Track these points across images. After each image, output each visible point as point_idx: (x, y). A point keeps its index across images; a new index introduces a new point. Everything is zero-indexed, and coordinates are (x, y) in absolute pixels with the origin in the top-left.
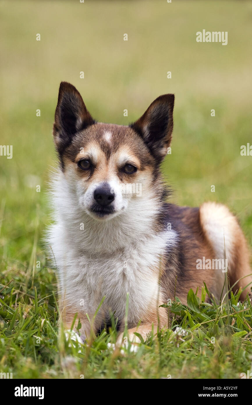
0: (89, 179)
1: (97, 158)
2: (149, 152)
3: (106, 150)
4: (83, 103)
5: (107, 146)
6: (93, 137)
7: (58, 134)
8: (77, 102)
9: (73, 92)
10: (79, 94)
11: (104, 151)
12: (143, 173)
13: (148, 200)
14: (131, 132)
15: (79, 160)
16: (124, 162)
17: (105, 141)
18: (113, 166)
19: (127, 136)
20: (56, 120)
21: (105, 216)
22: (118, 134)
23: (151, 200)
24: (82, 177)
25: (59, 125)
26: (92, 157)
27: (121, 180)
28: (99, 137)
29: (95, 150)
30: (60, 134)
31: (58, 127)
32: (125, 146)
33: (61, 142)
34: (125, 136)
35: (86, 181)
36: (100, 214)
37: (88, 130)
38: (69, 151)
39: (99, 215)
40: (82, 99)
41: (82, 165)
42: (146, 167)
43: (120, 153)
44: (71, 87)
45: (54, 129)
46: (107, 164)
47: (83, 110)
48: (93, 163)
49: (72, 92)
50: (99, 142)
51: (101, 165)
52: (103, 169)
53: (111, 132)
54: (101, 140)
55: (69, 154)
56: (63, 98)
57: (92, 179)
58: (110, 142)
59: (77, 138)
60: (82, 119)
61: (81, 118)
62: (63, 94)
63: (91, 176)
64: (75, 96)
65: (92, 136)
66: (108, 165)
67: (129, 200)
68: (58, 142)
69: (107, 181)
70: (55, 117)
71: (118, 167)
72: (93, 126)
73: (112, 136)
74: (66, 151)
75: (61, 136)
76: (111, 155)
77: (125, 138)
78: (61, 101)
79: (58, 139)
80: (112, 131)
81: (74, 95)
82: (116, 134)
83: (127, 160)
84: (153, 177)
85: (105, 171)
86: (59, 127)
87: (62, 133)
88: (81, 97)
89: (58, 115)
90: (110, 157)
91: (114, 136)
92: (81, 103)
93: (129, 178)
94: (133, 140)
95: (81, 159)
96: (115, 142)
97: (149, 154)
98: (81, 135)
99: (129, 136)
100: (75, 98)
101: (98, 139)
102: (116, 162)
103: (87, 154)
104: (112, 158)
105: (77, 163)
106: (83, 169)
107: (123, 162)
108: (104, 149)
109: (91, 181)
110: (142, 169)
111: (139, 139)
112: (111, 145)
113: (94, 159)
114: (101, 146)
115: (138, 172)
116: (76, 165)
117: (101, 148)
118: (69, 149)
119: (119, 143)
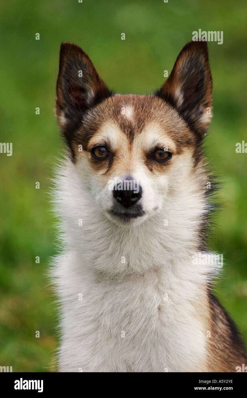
0: (107, 171)
1: (116, 143)
2: (187, 127)
3: (127, 130)
4: (94, 70)
5: (128, 124)
6: (109, 114)
7: (63, 114)
8: (85, 69)
9: (80, 56)
10: (87, 57)
11: (125, 132)
12: (181, 157)
13: (190, 195)
14: (160, 103)
15: (92, 147)
16: (154, 146)
17: (125, 118)
18: (139, 151)
19: (155, 108)
20: (58, 95)
21: (132, 220)
22: (143, 107)
23: (194, 195)
24: (98, 169)
25: (63, 101)
26: (109, 142)
27: (151, 170)
28: (116, 113)
29: (113, 131)
30: (64, 112)
31: (62, 105)
32: (153, 123)
33: (68, 124)
34: (152, 109)
35: (104, 174)
36: (125, 218)
37: (103, 105)
38: (79, 135)
39: (123, 219)
40: (92, 64)
41: (97, 154)
42: (185, 149)
43: (147, 133)
44: (75, 49)
45: (57, 107)
46: (130, 149)
47: (95, 78)
48: (111, 149)
49: (78, 55)
50: (118, 120)
51: (122, 151)
52: (125, 157)
53: (133, 106)
54: (120, 117)
55: (79, 139)
56: (65, 65)
57: (111, 172)
58: (132, 119)
59: (89, 117)
60: (94, 92)
61: (93, 90)
62: (65, 59)
63: (109, 168)
64: (83, 62)
65: (107, 114)
66: (132, 150)
67: (165, 196)
68: (63, 124)
69: (131, 173)
70: (57, 91)
71: (145, 152)
72: (110, 99)
73: (135, 111)
74: (76, 135)
75: (67, 116)
76: (134, 137)
77: (152, 112)
78: (64, 69)
79: (63, 120)
80: (133, 104)
81: (80, 59)
82: (139, 108)
83: (157, 142)
84: (194, 160)
85: (128, 160)
86: (64, 104)
87: (68, 112)
88: (90, 61)
89: (60, 88)
90: (133, 140)
91: (136, 111)
92: (91, 70)
93: (161, 168)
94: (163, 113)
95: (95, 146)
96: (140, 119)
97: (188, 130)
98: (94, 113)
99: (157, 108)
100: (82, 64)
101: (116, 117)
102: (141, 146)
103: (102, 138)
104: (137, 140)
105: (89, 151)
106: (98, 160)
107: (151, 145)
108: (124, 129)
109: (110, 175)
110: (179, 152)
111: (172, 111)
112: (134, 123)
113: (111, 144)
114: (121, 126)
115: (174, 157)
116: (89, 154)
117: (121, 127)
118: (79, 132)
119: (144, 119)
